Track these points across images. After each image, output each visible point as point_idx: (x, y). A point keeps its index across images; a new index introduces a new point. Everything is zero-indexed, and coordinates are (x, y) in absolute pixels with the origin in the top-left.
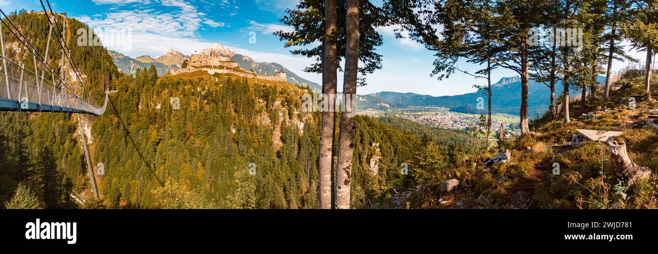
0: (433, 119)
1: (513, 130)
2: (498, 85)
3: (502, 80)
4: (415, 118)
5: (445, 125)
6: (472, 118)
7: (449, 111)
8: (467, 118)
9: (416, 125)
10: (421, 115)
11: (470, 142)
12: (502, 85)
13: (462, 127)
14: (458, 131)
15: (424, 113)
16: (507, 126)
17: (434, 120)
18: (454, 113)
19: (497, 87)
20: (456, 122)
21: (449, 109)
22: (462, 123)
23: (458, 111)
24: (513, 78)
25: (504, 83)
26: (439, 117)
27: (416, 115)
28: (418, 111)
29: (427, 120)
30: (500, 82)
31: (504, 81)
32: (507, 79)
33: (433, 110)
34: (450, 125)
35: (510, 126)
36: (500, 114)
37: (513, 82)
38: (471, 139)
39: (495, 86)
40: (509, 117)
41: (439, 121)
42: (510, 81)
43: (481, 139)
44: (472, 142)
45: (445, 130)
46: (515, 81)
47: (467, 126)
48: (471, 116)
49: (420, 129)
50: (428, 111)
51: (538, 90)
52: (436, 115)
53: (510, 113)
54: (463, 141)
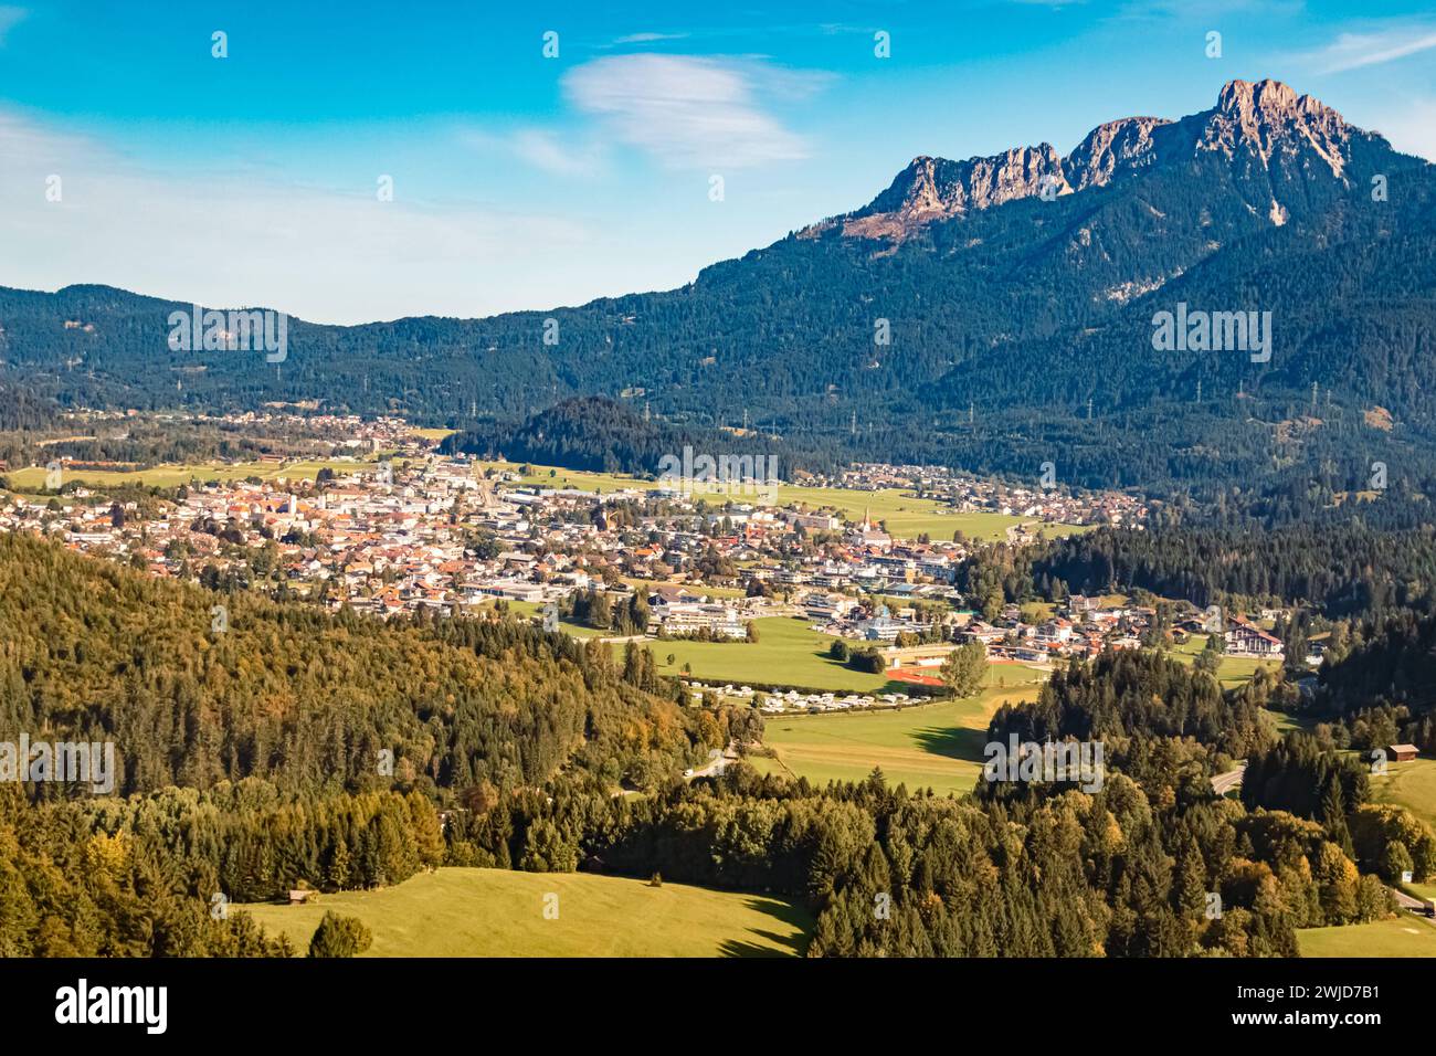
0: (282, 525)
1: (978, 607)
2: (874, 227)
3: (906, 178)
4: (117, 523)
5: (388, 576)
6: (629, 513)
7: (446, 447)
8: (595, 516)
9: (95, 586)
10: (179, 495)
11: (591, 732)
12: (909, 225)
13: (535, 594)
14: (486, 638)
15: (209, 469)
16: (939, 575)
17: (293, 537)
18: (480, 467)
19: (867, 245)
20: (485, 552)
21: (442, 434)
22: (540, 553)
23: (518, 452)
24: (1001, 161)
25: (929, 203)
26: (340, 506)
27: (125, 492)
28: (155, 456)
29: (231, 535)
30: (893, 199)
31: (930, 193)
32: (952, 174)
33: (297, 443)
34: (431, 579)
35: (962, 576)
36: (882, 472)
37: (1005, 195)
38: (603, 704)
39: (850, 230)
40: (953, 502)
41: (339, 543)
42: (980, 193)
43: (697, 698)
44: (607, 727)
45: (360, 628)
46: (1019, 191)
47: (582, 580)
48: (633, 490)
49: (138, 620)
50: (250, 451)
51: (1214, 255)
52: (318, 490)
53: (968, 463)
54: (518, 728)
